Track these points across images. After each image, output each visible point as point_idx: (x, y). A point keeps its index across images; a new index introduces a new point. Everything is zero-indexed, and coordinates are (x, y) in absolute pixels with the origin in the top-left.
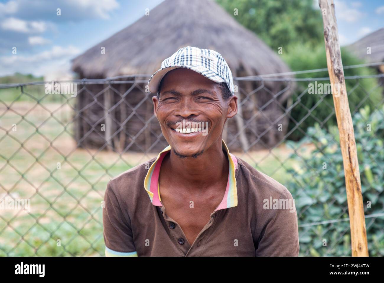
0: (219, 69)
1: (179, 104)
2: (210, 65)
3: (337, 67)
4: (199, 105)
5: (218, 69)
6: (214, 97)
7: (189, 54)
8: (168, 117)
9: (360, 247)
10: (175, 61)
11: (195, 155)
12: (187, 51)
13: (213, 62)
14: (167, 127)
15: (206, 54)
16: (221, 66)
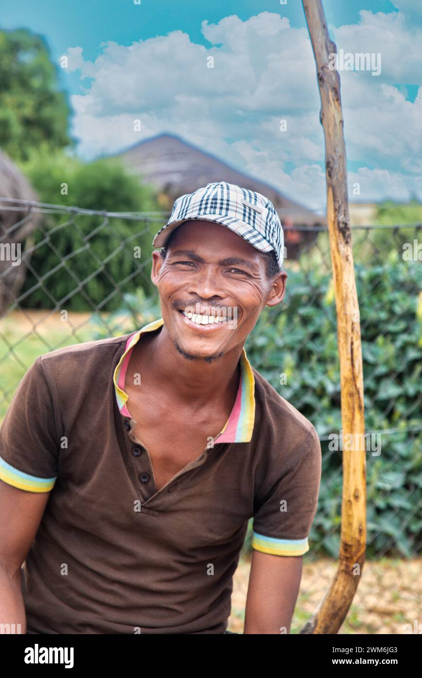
0: (268, 228)
1: (198, 275)
2: (256, 221)
3: (343, 218)
4: (229, 282)
5: (266, 228)
6: (255, 272)
7: (225, 198)
8: (176, 293)
9: (357, 494)
10: (201, 205)
11: (209, 358)
12: (222, 192)
13: (260, 215)
14: (172, 308)
15: (250, 201)
16: (271, 224)
